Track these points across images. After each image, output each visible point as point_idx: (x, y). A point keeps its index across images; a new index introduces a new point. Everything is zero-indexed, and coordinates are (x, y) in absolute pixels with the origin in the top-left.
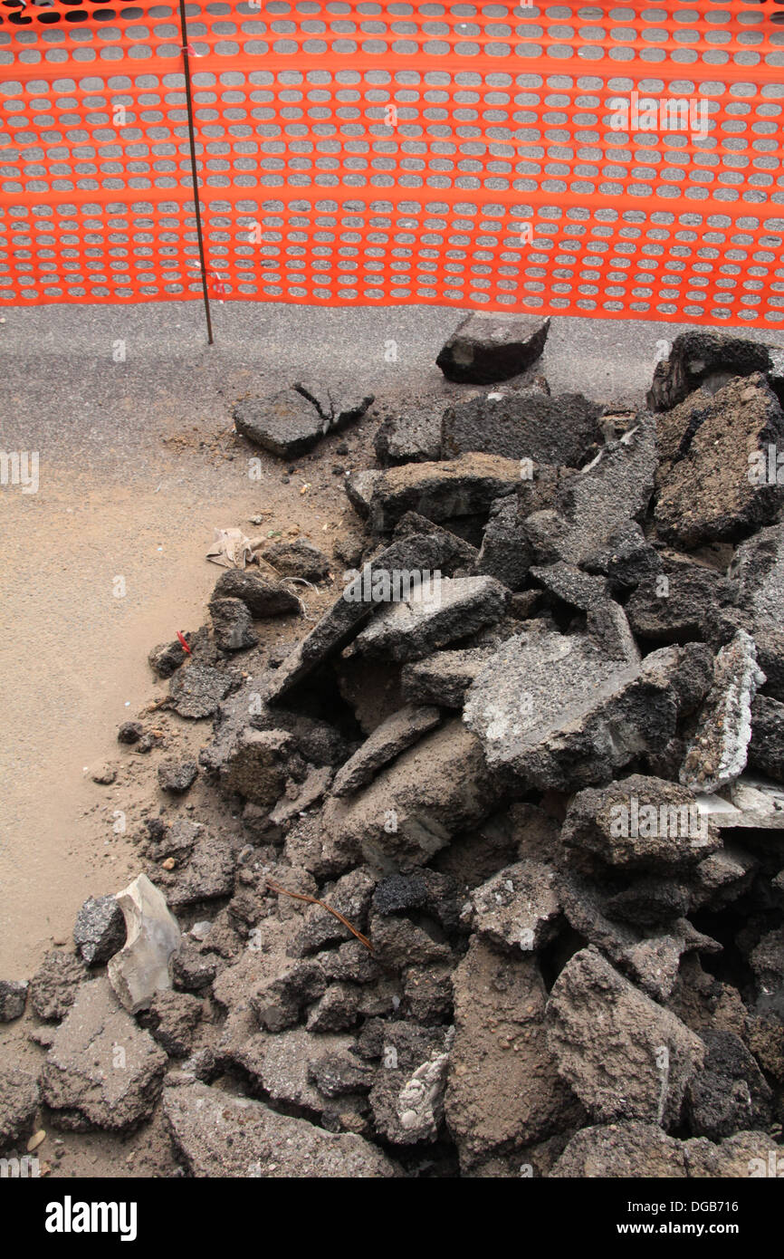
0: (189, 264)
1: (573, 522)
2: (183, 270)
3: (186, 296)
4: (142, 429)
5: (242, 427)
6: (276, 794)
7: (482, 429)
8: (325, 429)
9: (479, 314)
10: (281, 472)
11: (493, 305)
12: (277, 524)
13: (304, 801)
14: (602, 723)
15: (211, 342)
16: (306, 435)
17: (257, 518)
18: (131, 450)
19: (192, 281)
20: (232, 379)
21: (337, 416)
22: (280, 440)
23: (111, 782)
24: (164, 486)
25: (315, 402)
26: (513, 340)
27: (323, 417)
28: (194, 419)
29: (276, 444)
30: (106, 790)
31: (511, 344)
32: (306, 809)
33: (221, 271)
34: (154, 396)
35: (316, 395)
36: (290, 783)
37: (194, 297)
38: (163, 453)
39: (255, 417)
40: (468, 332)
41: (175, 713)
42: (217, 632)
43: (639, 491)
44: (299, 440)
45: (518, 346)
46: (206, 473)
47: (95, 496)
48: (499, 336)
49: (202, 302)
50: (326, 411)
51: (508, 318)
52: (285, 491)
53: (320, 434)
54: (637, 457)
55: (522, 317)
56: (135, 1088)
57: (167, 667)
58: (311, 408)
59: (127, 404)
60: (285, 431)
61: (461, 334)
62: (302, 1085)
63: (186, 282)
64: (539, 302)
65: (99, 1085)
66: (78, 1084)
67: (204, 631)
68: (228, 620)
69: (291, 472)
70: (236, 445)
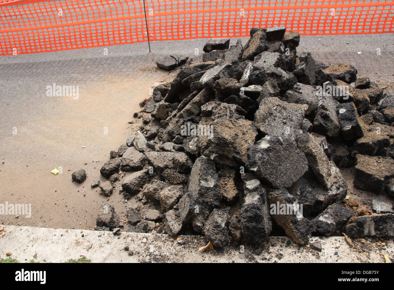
0: (144, 32)
1: (225, 60)
2: (143, 34)
3: (144, 41)
4: (135, 68)
5: (158, 65)
6: (167, 116)
7: (211, 57)
8: (177, 63)
9: (213, 39)
10: (167, 73)
11: (216, 37)
12: (167, 81)
13: (172, 115)
14: (221, 72)
15: (150, 52)
16: (173, 64)
17: (162, 81)
18: (133, 72)
19: (145, 37)
20: (155, 58)
21: (180, 61)
22: (167, 66)
23: (132, 123)
24: (141, 77)
25: (175, 58)
26: (220, 43)
27: (177, 61)
28: (147, 65)
29: (166, 67)
30: (131, 124)
31: (220, 44)
32: (173, 117)
33: (152, 34)
34: (137, 62)
35: (175, 57)
36: (170, 113)
37: (146, 41)
38: (140, 72)
39: (161, 62)
40: (210, 42)
41: (146, 112)
42: (154, 98)
43: (238, 54)
44: (171, 65)
45: (222, 44)
46: (150, 75)
47: (125, 80)
48: (217, 42)
49: (148, 42)
50: (177, 60)
51: (220, 39)
52: (168, 76)
53: (176, 64)
54: (238, 48)
55: (223, 38)
56: (139, 160)
57: (143, 104)
58: (174, 59)
59: (131, 64)
60: (167, 64)
61: (209, 43)
62: (172, 148)
63: (144, 37)
64: (226, 35)
65: (132, 160)
66: (128, 161)
67: (151, 98)
68: (156, 95)
69: (170, 73)
70: (157, 69)
